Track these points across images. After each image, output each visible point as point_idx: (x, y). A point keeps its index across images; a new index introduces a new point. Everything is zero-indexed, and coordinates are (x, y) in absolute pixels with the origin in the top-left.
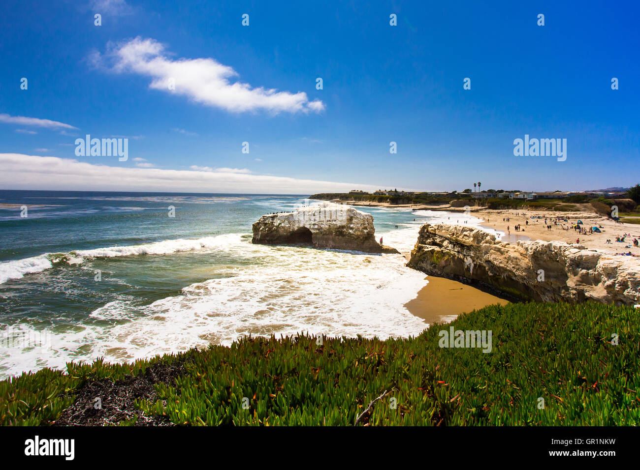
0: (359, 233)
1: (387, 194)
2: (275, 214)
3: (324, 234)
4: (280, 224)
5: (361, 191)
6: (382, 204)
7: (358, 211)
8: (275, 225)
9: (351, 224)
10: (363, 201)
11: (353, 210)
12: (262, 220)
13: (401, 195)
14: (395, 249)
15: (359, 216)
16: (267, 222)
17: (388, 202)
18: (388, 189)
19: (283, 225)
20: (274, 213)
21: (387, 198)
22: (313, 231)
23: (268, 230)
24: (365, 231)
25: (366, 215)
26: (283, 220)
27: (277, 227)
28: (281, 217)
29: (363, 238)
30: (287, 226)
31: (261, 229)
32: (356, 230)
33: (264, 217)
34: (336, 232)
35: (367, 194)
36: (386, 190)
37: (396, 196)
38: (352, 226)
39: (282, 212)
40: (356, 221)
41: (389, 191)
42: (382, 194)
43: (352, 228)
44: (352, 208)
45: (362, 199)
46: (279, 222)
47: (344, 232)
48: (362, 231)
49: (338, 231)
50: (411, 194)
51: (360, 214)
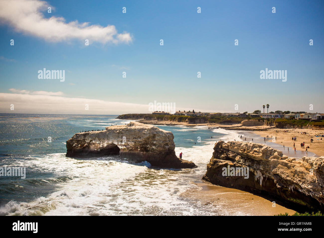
0: (161, 149)
1: (186, 115)
2: (87, 132)
3: (130, 150)
4: (91, 141)
5: (163, 112)
6: (181, 123)
7: (161, 130)
8: (87, 141)
9: (154, 141)
10: (165, 120)
11: (156, 129)
12: (75, 137)
13: (198, 115)
14: (193, 163)
15: (161, 134)
16: (79, 139)
17: (186, 122)
18: (187, 111)
19: (94, 142)
20: (85, 132)
21: (186, 118)
22: (120, 147)
23: (80, 147)
24: (167, 147)
25: (167, 133)
26: (94, 138)
27: (89, 144)
28: (93, 134)
29: (165, 153)
30: (98, 142)
31: (74, 145)
32: (159, 146)
33: (76, 134)
34: (141, 148)
35: (168, 114)
36: (184, 111)
37: (194, 116)
38: (155, 142)
39: (93, 131)
40: (158, 138)
41: (188, 112)
42: (182, 114)
43: (155, 145)
44: (155, 127)
45: (164, 119)
46: (90, 139)
47: (148, 148)
48: (164, 147)
49: (142, 147)
50: (207, 114)
51: (162, 132)
